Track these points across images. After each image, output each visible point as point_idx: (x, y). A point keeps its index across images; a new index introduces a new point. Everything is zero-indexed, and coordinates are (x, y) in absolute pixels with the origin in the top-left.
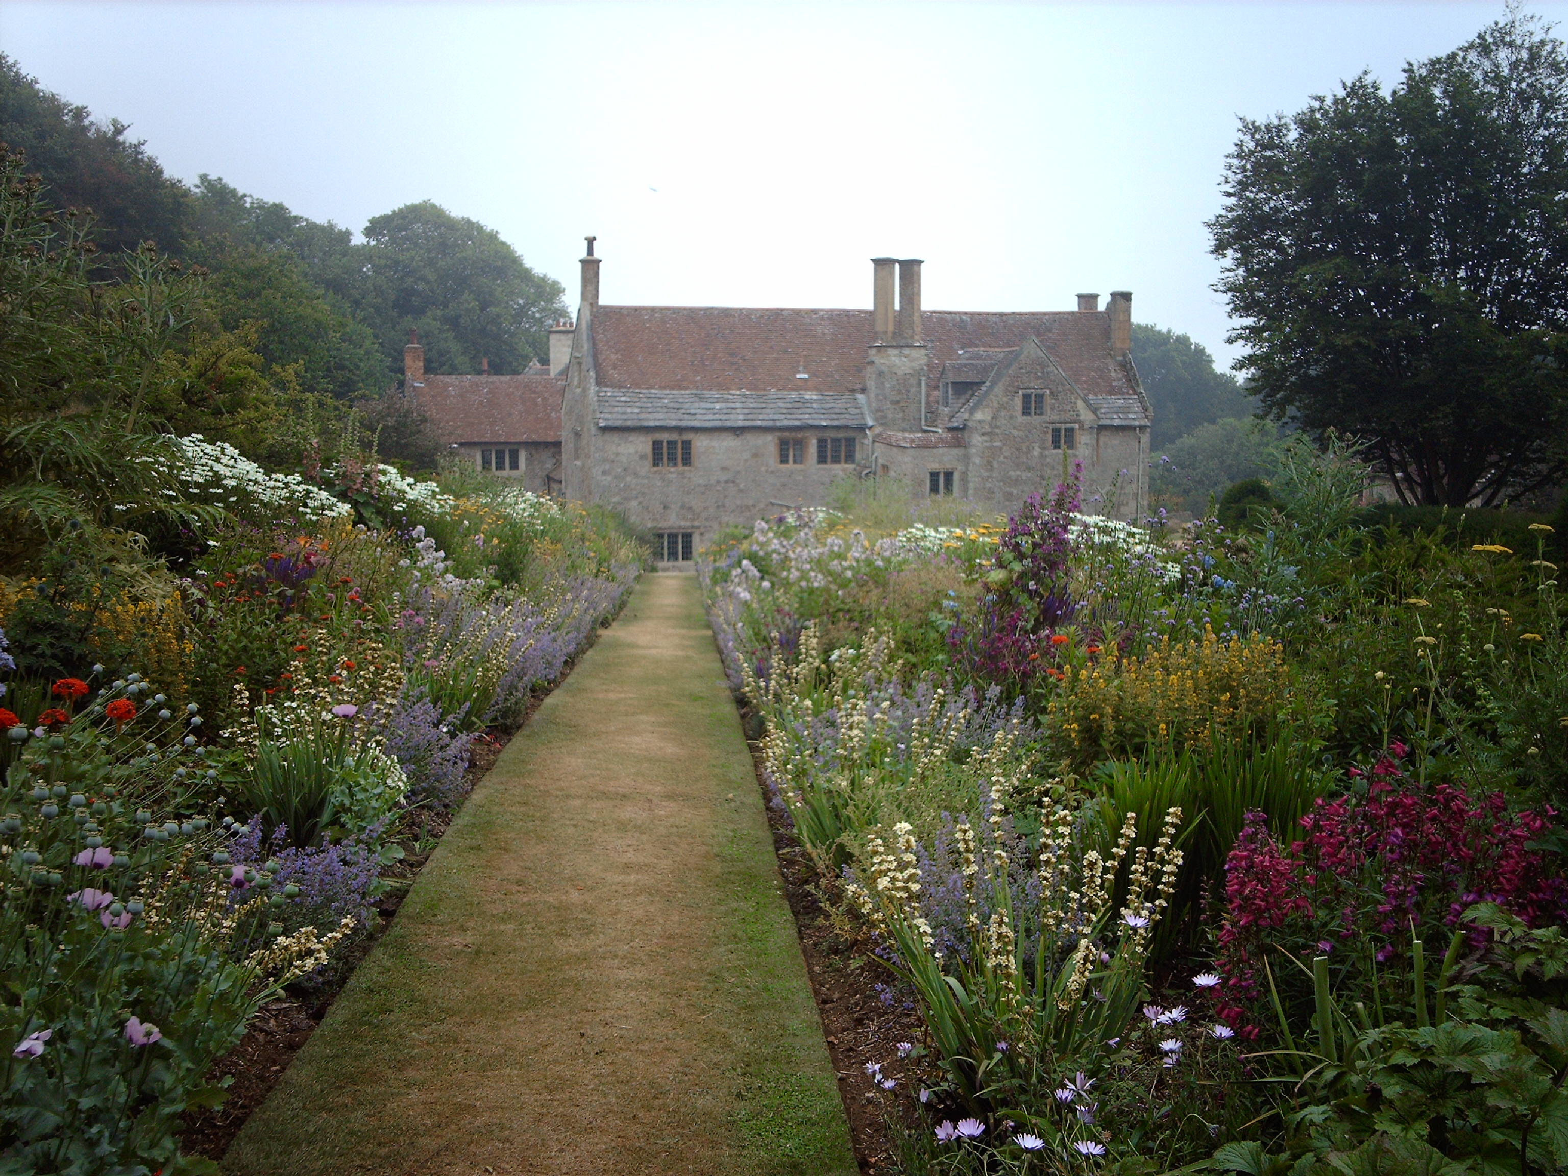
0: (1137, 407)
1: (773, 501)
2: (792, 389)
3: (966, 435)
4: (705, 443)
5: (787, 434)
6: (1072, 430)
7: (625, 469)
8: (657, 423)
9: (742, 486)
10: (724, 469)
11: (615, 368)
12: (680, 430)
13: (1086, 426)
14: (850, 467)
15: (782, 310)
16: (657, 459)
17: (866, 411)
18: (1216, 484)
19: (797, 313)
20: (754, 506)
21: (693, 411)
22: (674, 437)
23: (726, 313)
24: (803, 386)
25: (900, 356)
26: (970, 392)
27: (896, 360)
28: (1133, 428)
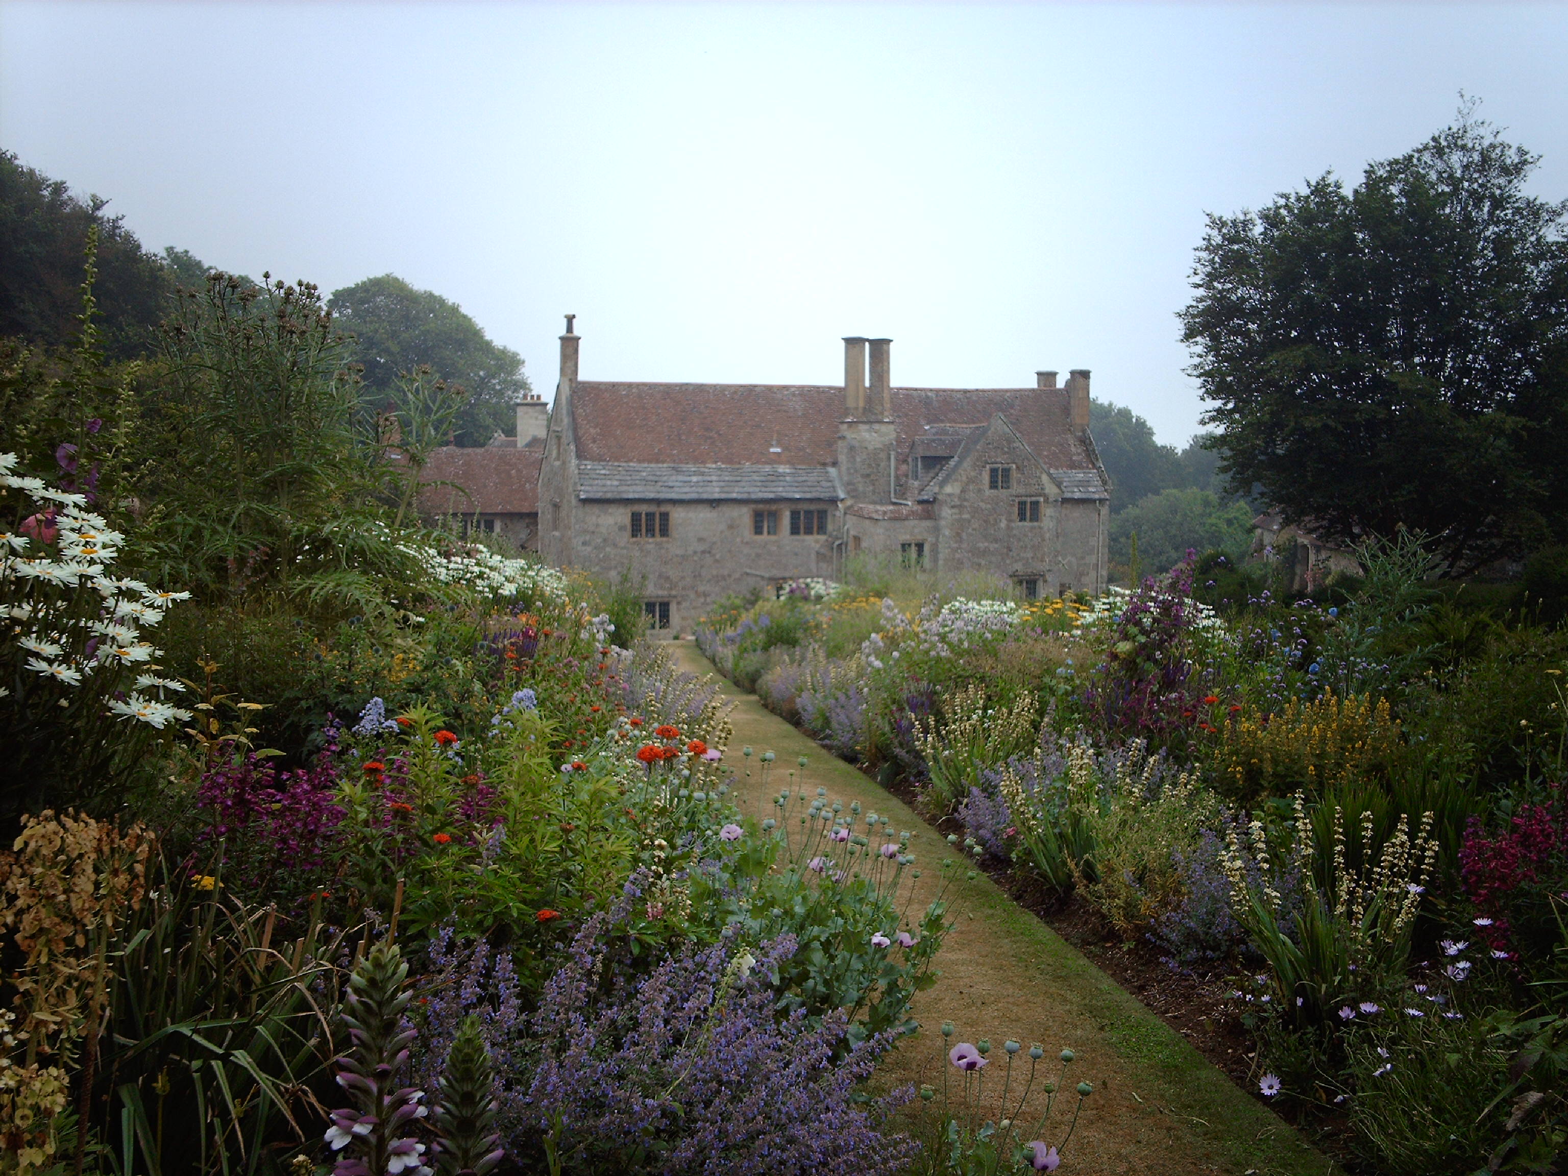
0: (1097, 481)
1: (748, 571)
2: (766, 463)
3: (936, 507)
4: (683, 515)
5: (761, 506)
6: (1037, 503)
7: (605, 540)
8: (637, 496)
9: (718, 557)
10: (700, 540)
11: (594, 442)
12: (658, 502)
13: (1051, 500)
14: (823, 538)
15: (755, 386)
16: (635, 531)
17: (837, 484)
18: (1160, 554)
19: (770, 388)
20: (729, 576)
21: (671, 484)
22: (652, 508)
23: (701, 389)
24: (776, 460)
25: (869, 431)
26: (939, 466)
27: (866, 435)
28: (1094, 501)
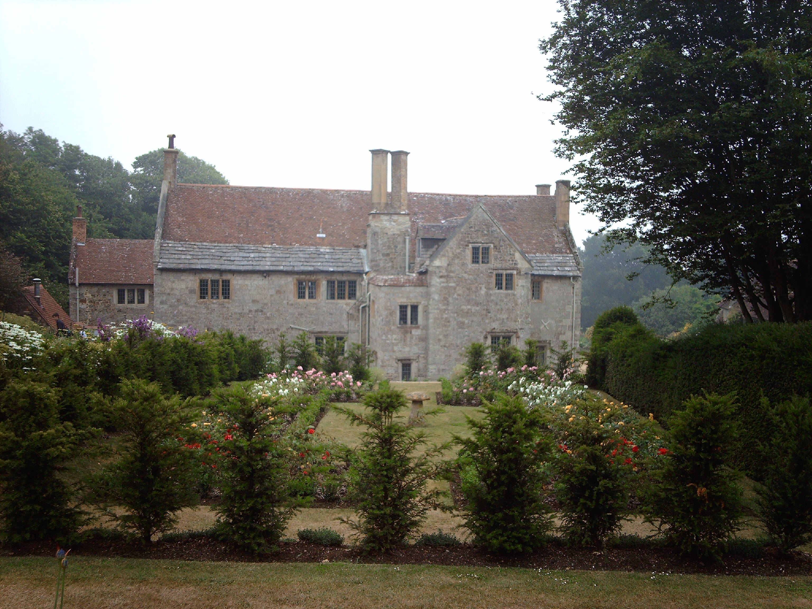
0: (572, 263)
1: (292, 326)
2: (312, 245)
3: (428, 277)
4: (240, 282)
5: (303, 277)
6: (511, 275)
7: (178, 300)
8: (203, 267)
9: (268, 315)
10: (254, 301)
11: (179, 227)
12: (221, 272)
13: (522, 273)
14: (352, 302)
15: (313, 190)
16: (203, 294)
17: (365, 261)
19: (324, 192)
20: (278, 329)
21: (232, 259)
22: (216, 277)
23: (271, 191)
24: (322, 242)
25: (390, 221)
26: (436, 246)
27: (387, 224)
28: (569, 277)
